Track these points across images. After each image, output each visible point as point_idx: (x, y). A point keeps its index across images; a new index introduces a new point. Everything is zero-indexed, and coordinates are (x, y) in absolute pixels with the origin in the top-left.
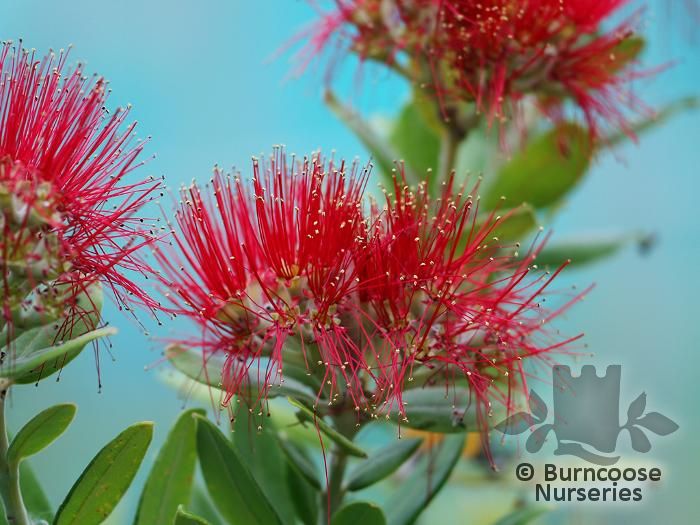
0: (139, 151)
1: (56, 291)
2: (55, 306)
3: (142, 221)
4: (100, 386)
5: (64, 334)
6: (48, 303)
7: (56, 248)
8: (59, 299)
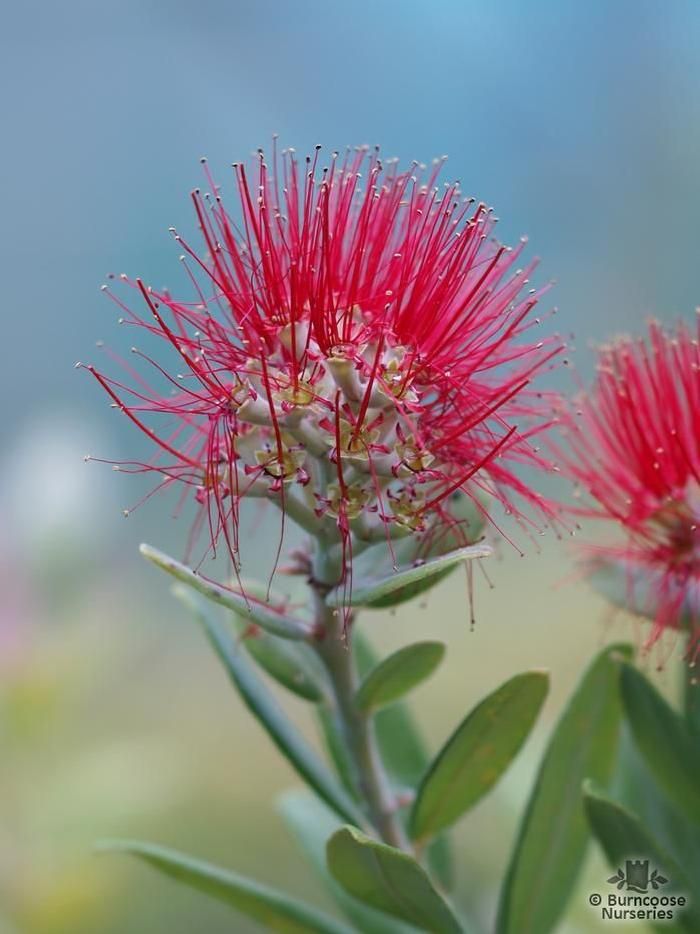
0: (531, 305)
1: (413, 493)
2: (410, 515)
3: (539, 395)
4: (473, 622)
5: (429, 547)
6: (401, 509)
7: (413, 436)
8: (417, 504)
